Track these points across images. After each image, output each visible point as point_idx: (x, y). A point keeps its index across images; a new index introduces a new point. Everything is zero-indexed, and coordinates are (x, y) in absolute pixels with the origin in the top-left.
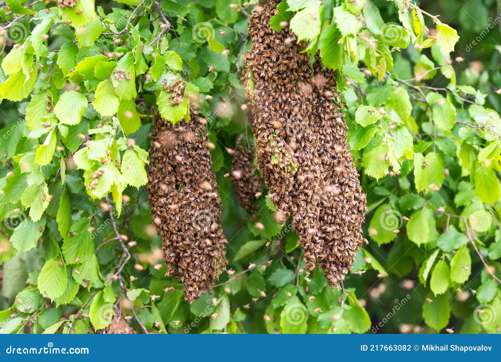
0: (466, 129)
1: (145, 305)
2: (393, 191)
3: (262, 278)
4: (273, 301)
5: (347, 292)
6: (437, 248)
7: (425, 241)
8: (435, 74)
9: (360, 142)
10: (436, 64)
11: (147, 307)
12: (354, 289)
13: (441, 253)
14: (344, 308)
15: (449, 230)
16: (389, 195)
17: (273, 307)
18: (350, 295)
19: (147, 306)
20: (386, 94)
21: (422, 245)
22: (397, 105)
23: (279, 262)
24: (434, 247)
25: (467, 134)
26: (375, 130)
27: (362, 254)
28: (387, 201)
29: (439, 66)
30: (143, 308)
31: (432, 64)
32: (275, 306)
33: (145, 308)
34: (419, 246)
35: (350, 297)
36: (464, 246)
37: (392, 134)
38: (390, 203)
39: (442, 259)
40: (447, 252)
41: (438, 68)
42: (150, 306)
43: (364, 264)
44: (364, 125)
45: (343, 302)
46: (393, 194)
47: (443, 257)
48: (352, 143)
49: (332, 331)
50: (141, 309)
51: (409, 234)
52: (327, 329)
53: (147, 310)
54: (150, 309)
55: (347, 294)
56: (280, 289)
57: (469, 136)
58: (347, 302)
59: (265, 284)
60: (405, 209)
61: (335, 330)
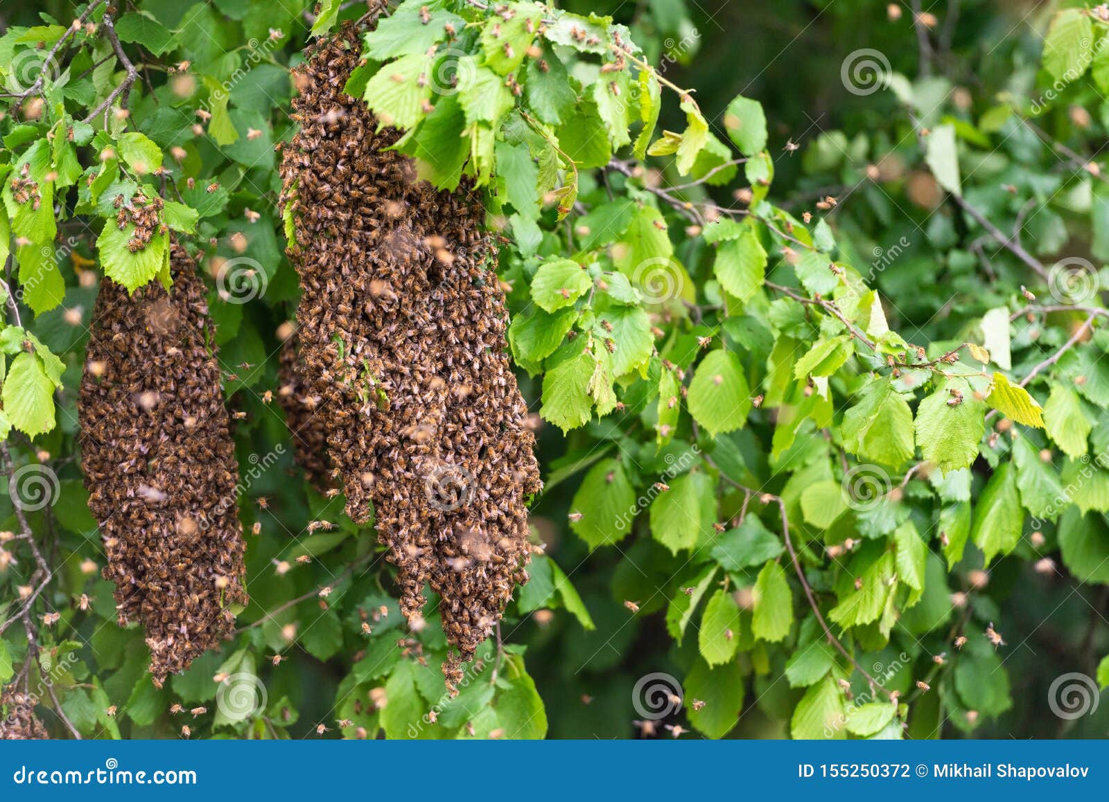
0: (786, 305)
1: (79, 682)
2: (630, 430)
3: (334, 616)
4: (355, 667)
5: (507, 653)
6: (713, 562)
7: (689, 543)
8: (732, 175)
9: (541, 341)
10: (737, 154)
11: (83, 688)
12: (524, 648)
13: (721, 574)
14: (496, 686)
15: (745, 523)
16: (618, 440)
17: (354, 679)
18: (512, 660)
19: (83, 684)
20: (619, 220)
21: (683, 553)
22: (640, 243)
23: (373, 582)
24: (708, 559)
25: (787, 314)
26: (576, 316)
27: (549, 571)
28: (614, 453)
29: (742, 157)
30: (75, 689)
31: (726, 153)
32: (360, 678)
33: (79, 689)
34: (675, 553)
35: (512, 663)
36: (775, 559)
37: (611, 326)
38: (618, 457)
39: (722, 587)
40: (732, 572)
41: (740, 161)
42: (89, 685)
43: (550, 595)
44: (549, 309)
45: (495, 674)
46: (630, 436)
47: (725, 583)
48: (524, 344)
49: (467, 733)
50: (71, 690)
51: (654, 527)
52: (456, 731)
53: (83, 693)
54: (89, 692)
55: (505, 657)
56: (372, 641)
57: (791, 320)
58: (504, 673)
59: (339, 629)
60: (652, 471)
61: (473, 731)
